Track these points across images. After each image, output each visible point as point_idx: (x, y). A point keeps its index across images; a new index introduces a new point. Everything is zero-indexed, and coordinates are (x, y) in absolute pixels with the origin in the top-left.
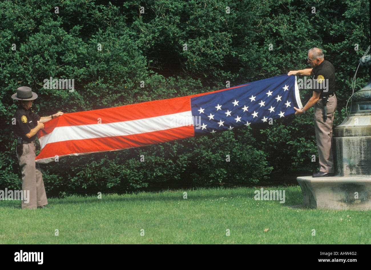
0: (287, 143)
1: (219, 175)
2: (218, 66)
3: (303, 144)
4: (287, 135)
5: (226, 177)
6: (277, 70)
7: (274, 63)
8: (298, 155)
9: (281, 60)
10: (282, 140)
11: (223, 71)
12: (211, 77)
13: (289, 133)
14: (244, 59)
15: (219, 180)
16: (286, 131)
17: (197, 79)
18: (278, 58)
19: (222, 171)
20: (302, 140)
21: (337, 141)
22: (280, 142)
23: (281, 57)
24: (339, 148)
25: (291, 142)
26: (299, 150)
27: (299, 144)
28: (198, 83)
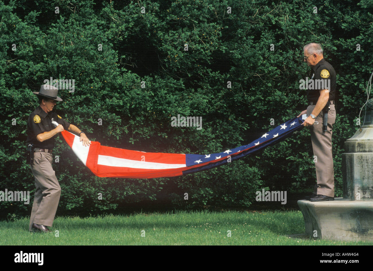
0: (287, 159)
1: (204, 195)
2: (204, 64)
3: (306, 160)
4: (287, 149)
5: (212, 199)
6: (276, 70)
7: (272, 62)
8: (300, 174)
9: (281, 58)
10: (281, 155)
11: (210, 70)
12: (196, 77)
13: (289, 147)
14: (236, 56)
15: (203, 201)
16: (285, 144)
17: (178, 80)
18: (277, 56)
19: (207, 192)
20: (305, 156)
21: (347, 157)
22: (278, 157)
23: (281, 54)
24: (349, 166)
25: (292, 157)
26: (301, 167)
27: (301, 160)
28: (179, 84)
